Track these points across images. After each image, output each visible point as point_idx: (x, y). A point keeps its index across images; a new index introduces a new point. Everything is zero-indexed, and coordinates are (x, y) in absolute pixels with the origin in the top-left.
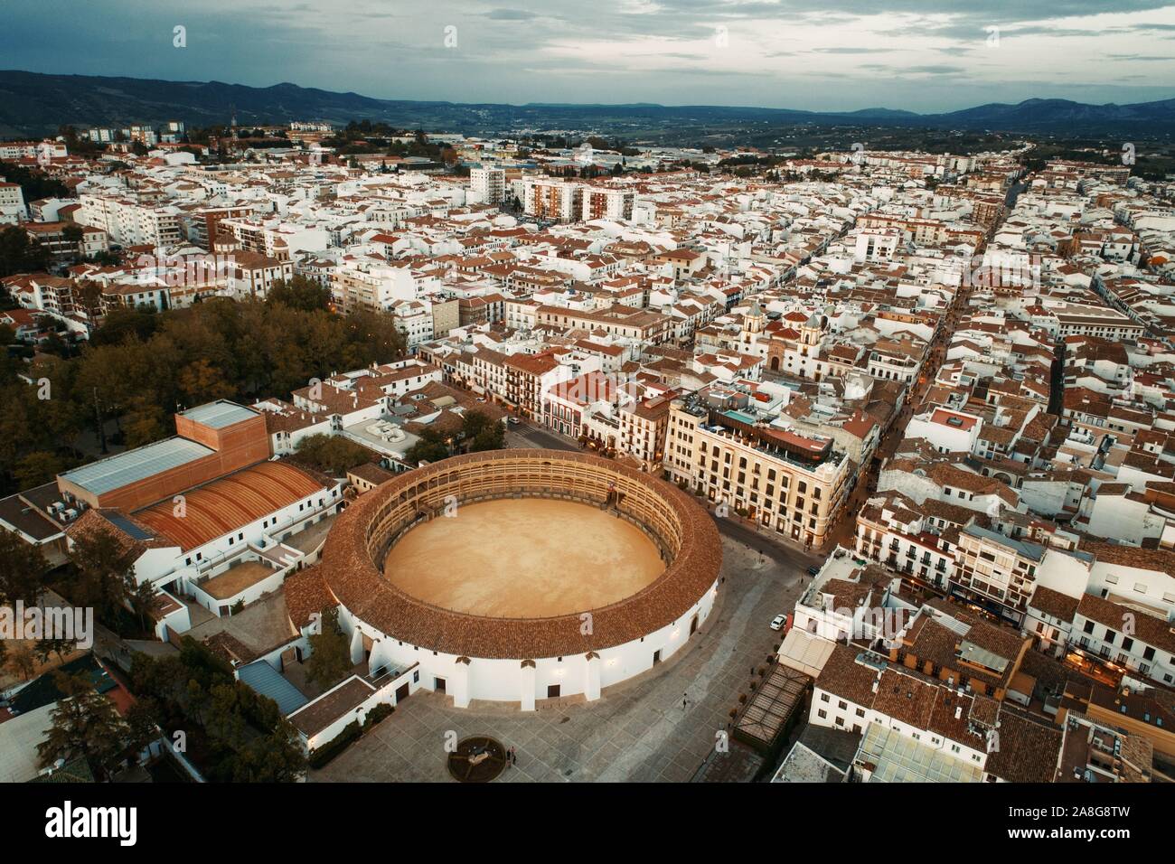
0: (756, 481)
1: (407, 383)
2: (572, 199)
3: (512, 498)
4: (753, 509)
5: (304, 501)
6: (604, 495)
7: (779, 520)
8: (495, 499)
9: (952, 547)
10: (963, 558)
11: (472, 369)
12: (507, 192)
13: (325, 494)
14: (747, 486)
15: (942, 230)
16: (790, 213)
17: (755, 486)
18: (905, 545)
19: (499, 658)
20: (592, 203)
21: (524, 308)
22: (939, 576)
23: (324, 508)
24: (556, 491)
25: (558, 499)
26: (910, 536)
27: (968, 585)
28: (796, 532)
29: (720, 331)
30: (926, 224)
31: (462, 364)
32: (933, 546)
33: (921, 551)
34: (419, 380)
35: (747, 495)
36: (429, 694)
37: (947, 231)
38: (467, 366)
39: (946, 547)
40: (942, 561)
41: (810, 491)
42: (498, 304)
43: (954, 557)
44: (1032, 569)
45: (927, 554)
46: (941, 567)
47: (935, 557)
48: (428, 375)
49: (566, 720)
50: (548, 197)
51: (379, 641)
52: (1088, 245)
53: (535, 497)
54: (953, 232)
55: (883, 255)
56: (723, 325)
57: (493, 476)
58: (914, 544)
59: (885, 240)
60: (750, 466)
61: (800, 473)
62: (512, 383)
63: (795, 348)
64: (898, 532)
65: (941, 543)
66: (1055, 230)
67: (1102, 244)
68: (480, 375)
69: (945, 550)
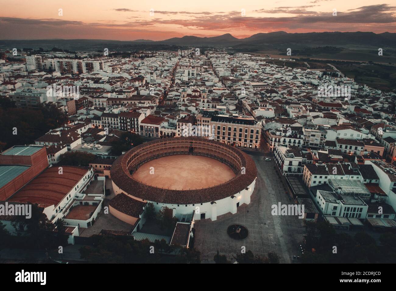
0: (235, 134)
1: (81, 130)
2: (77, 66)
3: (157, 158)
4: (234, 143)
5: (84, 177)
6: (187, 150)
7: (244, 144)
8: (151, 160)
9: (302, 136)
10: (305, 138)
11: (101, 122)
12: (43, 66)
13: (89, 173)
14: (232, 136)
15: (202, 68)
16: (154, 66)
17: (235, 135)
18: (287, 140)
19: (225, 198)
20: (86, 67)
21: (101, 100)
22: (299, 146)
23: (91, 179)
24: (170, 153)
25: (172, 155)
26: (289, 137)
27: (308, 145)
28: (251, 146)
29: (172, 99)
30: (197, 66)
31: (95, 121)
32: (296, 138)
33: (292, 140)
34: (85, 128)
35: (232, 139)
36: (199, 221)
37: (204, 68)
38: (97, 121)
39: (300, 136)
40: (299, 141)
41: (255, 132)
42: (86, 100)
43: (303, 139)
44: (325, 135)
45: (295, 140)
46: (299, 143)
47: (297, 141)
48: (87, 126)
49: (248, 211)
50: (66, 65)
51: (175, 209)
52: (239, 69)
53: (164, 157)
54: (205, 68)
55: (193, 75)
56: (172, 97)
57: (148, 152)
58: (290, 139)
59: (193, 71)
60: (232, 129)
61: (251, 127)
62: (123, 123)
63: (200, 101)
64: (285, 136)
65: (298, 136)
66: (227, 66)
67: (242, 69)
68: (106, 123)
69: (300, 138)
